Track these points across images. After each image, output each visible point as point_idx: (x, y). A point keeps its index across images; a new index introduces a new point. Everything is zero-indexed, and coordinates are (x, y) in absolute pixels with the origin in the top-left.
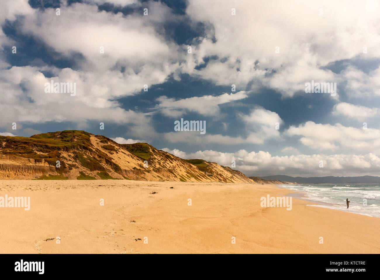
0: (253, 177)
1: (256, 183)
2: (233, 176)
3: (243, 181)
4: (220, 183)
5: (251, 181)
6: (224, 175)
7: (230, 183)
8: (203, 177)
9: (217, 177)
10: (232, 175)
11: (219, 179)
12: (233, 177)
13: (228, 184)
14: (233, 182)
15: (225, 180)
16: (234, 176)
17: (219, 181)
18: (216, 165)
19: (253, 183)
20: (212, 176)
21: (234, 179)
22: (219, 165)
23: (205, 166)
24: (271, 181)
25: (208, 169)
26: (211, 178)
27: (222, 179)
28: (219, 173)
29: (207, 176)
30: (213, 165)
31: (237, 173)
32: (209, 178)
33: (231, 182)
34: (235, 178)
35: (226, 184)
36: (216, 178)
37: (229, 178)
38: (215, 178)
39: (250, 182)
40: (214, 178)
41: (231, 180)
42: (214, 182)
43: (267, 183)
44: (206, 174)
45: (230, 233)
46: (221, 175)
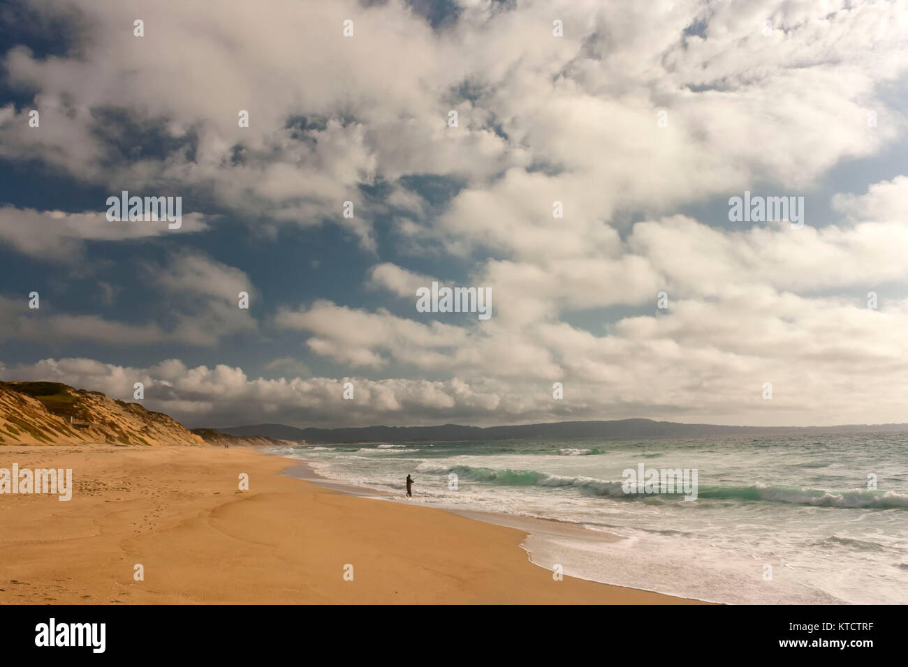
0: (202, 430)
1: (209, 445)
2: (149, 427)
3: (174, 439)
4: (110, 445)
5: (195, 440)
6: (121, 425)
7: (136, 446)
8: (60, 431)
9: (102, 431)
10: (145, 425)
11: (108, 436)
12: (148, 430)
13: (131, 447)
14: (146, 443)
15: (124, 438)
16: (152, 426)
17: (107, 442)
18: (101, 398)
19: (199, 444)
20: (87, 427)
21: (149, 436)
22: (109, 399)
23: (70, 401)
24: (245, 438)
25: (77, 409)
26: (85, 433)
27: (116, 435)
28: (110, 418)
29: (70, 427)
30: (91, 399)
31: (159, 419)
32: (77, 432)
33: (140, 442)
34: (154, 433)
35: (126, 448)
36: (99, 432)
37: (137, 434)
38: (96, 432)
39: (192, 441)
40: (93, 434)
41: (141, 437)
42: (90, 443)
43: (236, 443)
44: (69, 422)
45: (113, 577)
46: (112, 425)
